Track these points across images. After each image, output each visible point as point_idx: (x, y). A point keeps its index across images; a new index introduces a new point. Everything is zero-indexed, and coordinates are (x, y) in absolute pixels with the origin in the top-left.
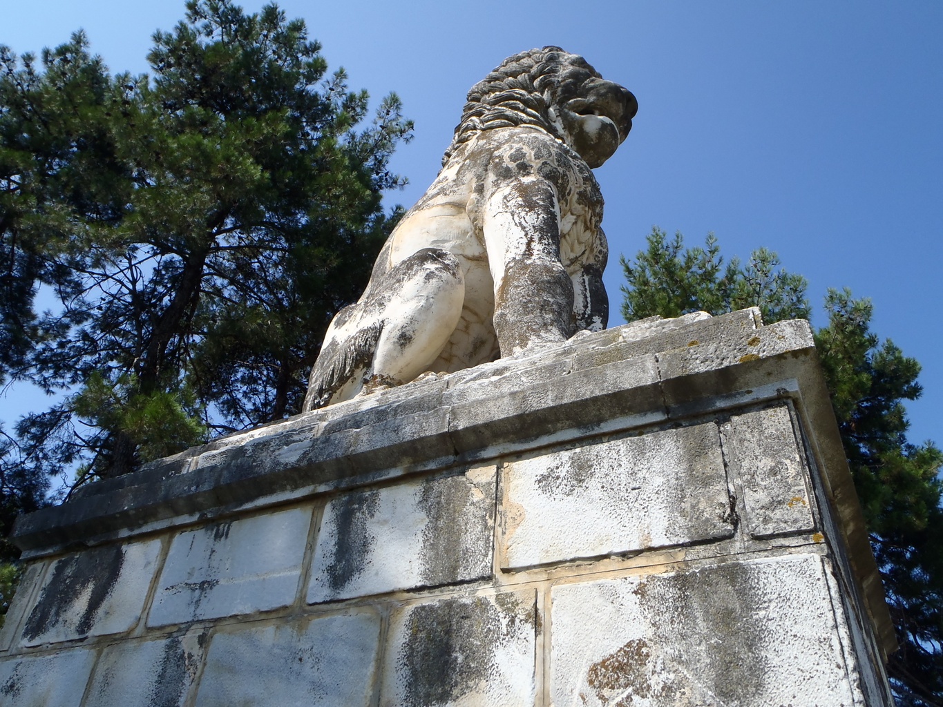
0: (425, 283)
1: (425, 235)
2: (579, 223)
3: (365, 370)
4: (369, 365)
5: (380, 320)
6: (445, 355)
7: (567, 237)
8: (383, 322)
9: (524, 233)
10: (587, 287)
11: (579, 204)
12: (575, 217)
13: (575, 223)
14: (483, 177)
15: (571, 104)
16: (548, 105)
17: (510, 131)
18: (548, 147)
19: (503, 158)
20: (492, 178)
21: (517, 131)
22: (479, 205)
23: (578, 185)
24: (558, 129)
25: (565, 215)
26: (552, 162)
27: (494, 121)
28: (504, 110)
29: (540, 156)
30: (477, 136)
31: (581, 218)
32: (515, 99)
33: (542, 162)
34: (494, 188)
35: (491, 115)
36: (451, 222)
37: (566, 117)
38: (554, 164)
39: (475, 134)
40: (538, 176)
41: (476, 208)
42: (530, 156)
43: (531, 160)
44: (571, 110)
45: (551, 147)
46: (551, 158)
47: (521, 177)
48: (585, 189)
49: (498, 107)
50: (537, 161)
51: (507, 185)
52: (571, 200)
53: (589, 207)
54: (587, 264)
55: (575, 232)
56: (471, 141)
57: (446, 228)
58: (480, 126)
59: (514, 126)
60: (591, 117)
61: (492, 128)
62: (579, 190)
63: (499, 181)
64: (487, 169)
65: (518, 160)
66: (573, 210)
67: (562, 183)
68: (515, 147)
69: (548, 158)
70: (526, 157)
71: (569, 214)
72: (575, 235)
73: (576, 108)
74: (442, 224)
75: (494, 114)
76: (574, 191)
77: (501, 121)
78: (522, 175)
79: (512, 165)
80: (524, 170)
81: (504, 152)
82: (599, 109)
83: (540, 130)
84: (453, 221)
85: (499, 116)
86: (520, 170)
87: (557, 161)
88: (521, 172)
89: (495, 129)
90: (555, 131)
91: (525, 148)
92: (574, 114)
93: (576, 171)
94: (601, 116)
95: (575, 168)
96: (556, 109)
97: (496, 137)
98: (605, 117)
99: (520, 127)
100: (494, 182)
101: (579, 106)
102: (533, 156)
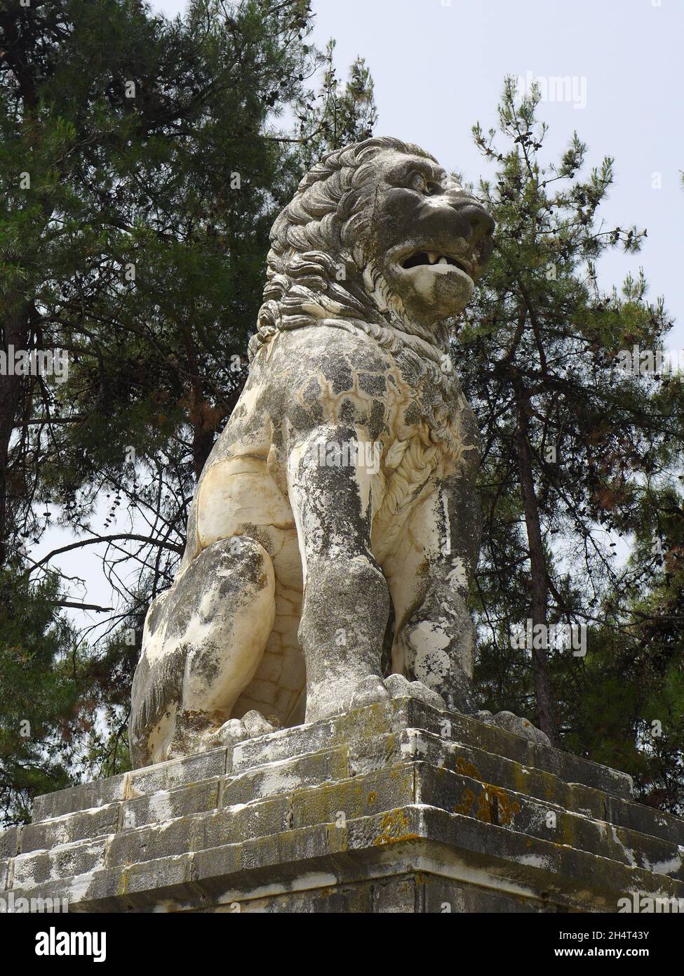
0: (221, 598)
1: (228, 501)
2: (413, 446)
3: (177, 704)
4: (179, 698)
5: (183, 645)
6: (275, 649)
7: (401, 470)
8: (185, 647)
9: (319, 521)
10: (447, 514)
11: (408, 425)
12: (405, 443)
13: (409, 447)
14: (279, 423)
15: (393, 255)
16: (361, 267)
17: (309, 336)
18: (350, 371)
19: (297, 397)
20: (288, 425)
21: (317, 336)
22: (280, 461)
23: (403, 399)
24: (378, 304)
25: (390, 446)
26: (355, 394)
27: (291, 317)
28: (301, 296)
29: (339, 388)
30: (275, 337)
31: (414, 440)
32: (317, 272)
33: (342, 402)
34: (293, 441)
35: (288, 304)
36: (255, 482)
37: (389, 273)
38: (358, 397)
39: (273, 334)
40: (338, 420)
41: (277, 466)
42: (327, 391)
43: (328, 398)
44: (396, 263)
45: (353, 368)
46: (352, 390)
47: (319, 424)
48: (413, 400)
49: (296, 289)
50: (336, 397)
51: (304, 439)
52: (394, 424)
53: (424, 421)
54: (446, 477)
55: (410, 460)
56: (270, 346)
57: (249, 491)
58: (277, 321)
59: (315, 324)
60: (421, 270)
61: (289, 328)
62: (404, 408)
63: (295, 431)
64: (282, 412)
65: (312, 400)
66: (400, 435)
67: (373, 416)
68: (309, 377)
69: (349, 391)
70: (322, 395)
71: (396, 441)
72: (411, 463)
73: (403, 256)
74: (244, 486)
75: (291, 304)
76: (398, 411)
77: (299, 318)
78: (321, 422)
79: (307, 408)
80: (321, 415)
81: (298, 387)
82: (434, 252)
83: (347, 327)
84: (256, 480)
85: (296, 310)
86: (316, 415)
87: (363, 388)
88: (319, 417)
89: (293, 332)
90: (375, 306)
91: (321, 378)
92: (400, 270)
93: (398, 379)
94: (436, 262)
95: (397, 374)
96: (376, 266)
97: (294, 347)
98: (443, 261)
99: (322, 324)
100: (291, 431)
101: (406, 254)
102: (331, 390)
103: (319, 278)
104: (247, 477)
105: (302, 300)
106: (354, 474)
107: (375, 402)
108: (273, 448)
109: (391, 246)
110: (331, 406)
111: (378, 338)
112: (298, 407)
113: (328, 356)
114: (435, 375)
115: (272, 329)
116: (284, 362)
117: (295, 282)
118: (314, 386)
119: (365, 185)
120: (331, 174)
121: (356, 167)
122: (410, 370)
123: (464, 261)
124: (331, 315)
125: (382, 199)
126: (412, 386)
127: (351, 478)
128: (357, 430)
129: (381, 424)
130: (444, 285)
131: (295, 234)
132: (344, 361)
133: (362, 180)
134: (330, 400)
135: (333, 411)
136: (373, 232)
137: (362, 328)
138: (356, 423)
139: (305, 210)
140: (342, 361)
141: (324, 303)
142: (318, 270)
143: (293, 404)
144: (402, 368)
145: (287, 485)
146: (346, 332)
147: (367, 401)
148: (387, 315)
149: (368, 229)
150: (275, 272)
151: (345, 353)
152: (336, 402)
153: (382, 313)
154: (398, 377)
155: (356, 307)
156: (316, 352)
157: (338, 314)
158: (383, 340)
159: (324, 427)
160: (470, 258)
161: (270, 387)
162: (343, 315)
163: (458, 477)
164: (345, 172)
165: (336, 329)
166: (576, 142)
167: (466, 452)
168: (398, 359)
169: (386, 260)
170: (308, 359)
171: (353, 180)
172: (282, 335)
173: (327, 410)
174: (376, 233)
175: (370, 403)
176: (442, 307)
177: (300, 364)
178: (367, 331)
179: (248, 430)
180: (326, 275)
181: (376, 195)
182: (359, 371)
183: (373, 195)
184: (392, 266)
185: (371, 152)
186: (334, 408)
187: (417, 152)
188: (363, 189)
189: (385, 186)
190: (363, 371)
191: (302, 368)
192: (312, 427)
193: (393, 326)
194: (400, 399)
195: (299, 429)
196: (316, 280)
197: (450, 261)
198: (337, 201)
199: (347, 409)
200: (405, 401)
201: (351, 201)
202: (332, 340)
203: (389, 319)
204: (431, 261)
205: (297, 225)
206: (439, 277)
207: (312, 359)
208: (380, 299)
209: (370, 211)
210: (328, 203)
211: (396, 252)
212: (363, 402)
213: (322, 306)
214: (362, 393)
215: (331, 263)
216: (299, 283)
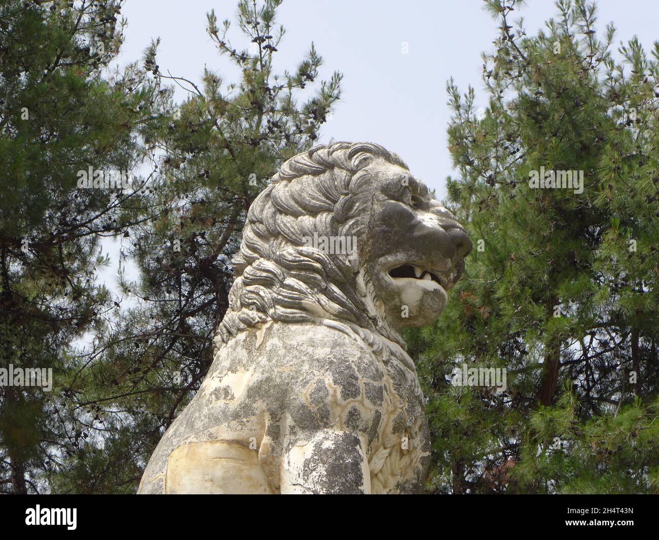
2: (394, 454)
7: (380, 475)
11: (394, 433)
12: (388, 450)
13: (390, 454)
14: (279, 417)
15: (385, 264)
16: (356, 271)
17: (310, 334)
18: (357, 379)
19: (302, 395)
20: (289, 421)
21: (319, 336)
22: (275, 455)
23: (393, 409)
24: (369, 309)
25: (376, 451)
26: (362, 402)
27: (289, 310)
28: (300, 291)
29: (348, 395)
30: (267, 325)
31: (396, 447)
32: (315, 270)
33: (349, 408)
34: (293, 438)
35: (285, 297)
36: (241, 470)
37: (378, 280)
38: (364, 405)
39: (264, 322)
40: (345, 426)
41: (271, 459)
42: (334, 396)
43: (335, 402)
44: (385, 271)
45: (360, 377)
46: (359, 398)
47: (325, 427)
48: (400, 410)
49: (290, 281)
50: (344, 403)
51: (308, 439)
52: (384, 431)
53: (406, 430)
54: (404, 481)
55: (389, 466)
56: (260, 334)
57: (234, 478)
58: (271, 311)
59: (314, 322)
60: (410, 283)
61: (286, 320)
62: (393, 417)
63: (297, 429)
64: (283, 407)
65: (320, 402)
66: (386, 443)
67: (373, 424)
68: (316, 378)
69: (356, 399)
70: (329, 398)
71: (382, 448)
72: (389, 469)
73: (392, 266)
74: (229, 472)
75: (289, 298)
76: (388, 420)
77: (298, 313)
78: (326, 425)
79: (314, 409)
80: (328, 419)
81: (304, 386)
82: (421, 267)
83: (347, 331)
84: (243, 468)
85: (295, 304)
86: (322, 418)
87: (368, 397)
88: (325, 420)
89: (290, 326)
90: (365, 310)
91: (329, 380)
92: (389, 279)
93: (390, 389)
94: (421, 278)
95: (389, 383)
96: (367, 272)
97: (294, 343)
98: (428, 277)
99: (321, 324)
100: (292, 428)
101: (396, 265)
102: (339, 395)
103: (319, 277)
104: (232, 464)
105: (302, 296)
106: (362, 484)
107: (377, 411)
108: (266, 440)
109: (383, 255)
110: (338, 411)
111: (371, 345)
112: (303, 407)
113: (335, 360)
114: (415, 386)
115: (264, 317)
116: (285, 356)
117: (288, 274)
118: (321, 388)
119: (362, 192)
120: (324, 172)
121: (353, 172)
122: (399, 380)
123: (445, 279)
124: (328, 314)
125: (378, 208)
126: (401, 396)
127: (359, 488)
128: (360, 438)
129: (376, 432)
130: (429, 300)
131: (289, 225)
132: (351, 368)
133: (360, 186)
134: (337, 404)
135: (340, 416)
136: (368, 239)
137: (357, 333)
138: (360, 430)
139: (297, 202)
140: (349, 367)
141: (322, 302)
142: (318, 269)
143: (297, 402)
144: (393, 378)
145: (280, 480)
146: (346, 336)
147: (371, 410)
148: (374, 320)
149: (364, 236)
150: (256, 255)
151: (351, 359)
152: (343, 408)
153: (370, 318)
154: (389, 386)
155: (351, 310)
156: (322, 353)
157: (335, 315)
158: (375, 347)
159: (330, 431)
160: (448, 276)
161: (268, 379)
162: (339, 317)
163: (414, 481)
164: (341, 174)
165: (337, 332)
166: (313, 54)
167: (423, 458)
168: (389, 368)
169: (378, 267)
170: (312, 359)
171: (352, 185)
172: (276, 326)
173: (334, 414)
174: (371, 240)
175: (373, 412)
176: (421, 319)
177: (303, 361)
178: (363, 336)
179: (236, 416)
180: (325, 274)
181: (372, 204)
182: (365, 380)
183: (369, 203)
184: (382, 274)
185: (365, 159)
186: (339, 414)
187: (399, 162)
188: (360, 195)
189: (382, 197)
190: (369, 381)
191: (306, 367)
192: (316, 428)
193: (379, 332)
194: (391, 408)
195: (303, 428)
196: (315, 278)
197: (434, 278)
198: (335, 202)
199: (353, 415)
200: (394, 411)
201: (349, 206)
202: (335, 344)
203: (376, 325)
204: (418, 274)
205: (286, 214)
206: (426, 292)
207: (318, 360)
208: (370, 303)
209: (366, 218)
210: (325, 202)
211: (389, 262)
212: (367, 412)
213: (321, 304)
214: (367, 402)
215: (330, 263)
216: (294, 276)
